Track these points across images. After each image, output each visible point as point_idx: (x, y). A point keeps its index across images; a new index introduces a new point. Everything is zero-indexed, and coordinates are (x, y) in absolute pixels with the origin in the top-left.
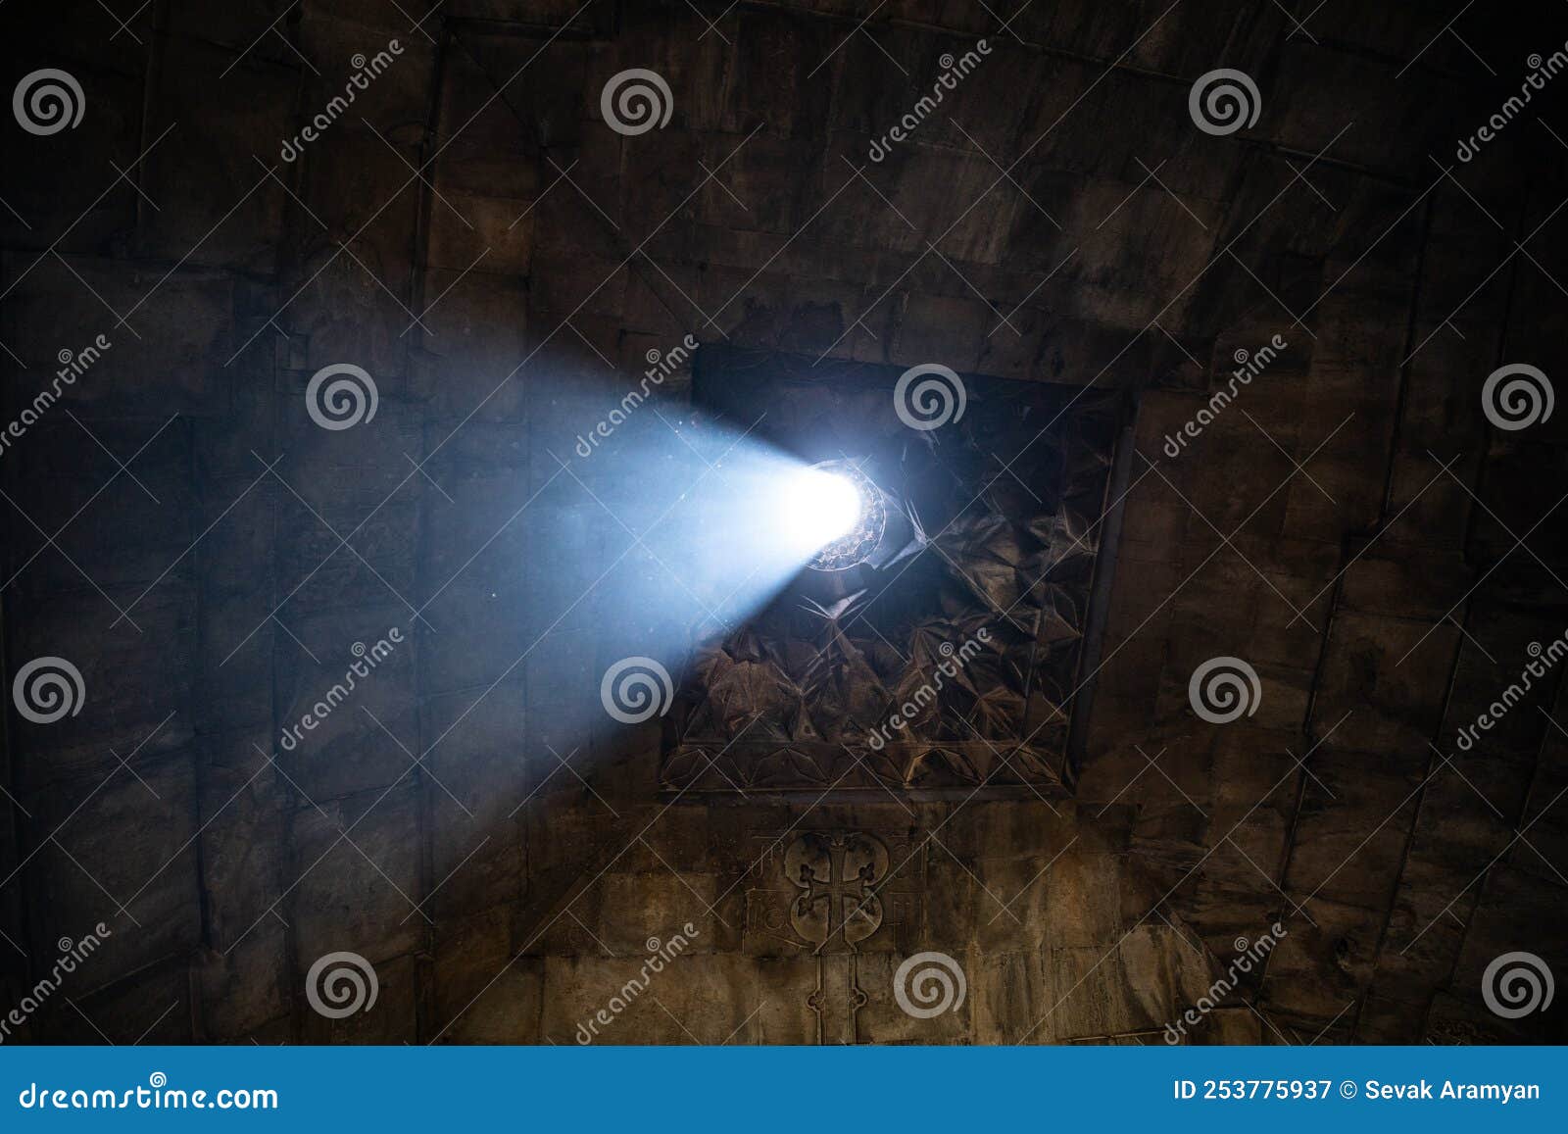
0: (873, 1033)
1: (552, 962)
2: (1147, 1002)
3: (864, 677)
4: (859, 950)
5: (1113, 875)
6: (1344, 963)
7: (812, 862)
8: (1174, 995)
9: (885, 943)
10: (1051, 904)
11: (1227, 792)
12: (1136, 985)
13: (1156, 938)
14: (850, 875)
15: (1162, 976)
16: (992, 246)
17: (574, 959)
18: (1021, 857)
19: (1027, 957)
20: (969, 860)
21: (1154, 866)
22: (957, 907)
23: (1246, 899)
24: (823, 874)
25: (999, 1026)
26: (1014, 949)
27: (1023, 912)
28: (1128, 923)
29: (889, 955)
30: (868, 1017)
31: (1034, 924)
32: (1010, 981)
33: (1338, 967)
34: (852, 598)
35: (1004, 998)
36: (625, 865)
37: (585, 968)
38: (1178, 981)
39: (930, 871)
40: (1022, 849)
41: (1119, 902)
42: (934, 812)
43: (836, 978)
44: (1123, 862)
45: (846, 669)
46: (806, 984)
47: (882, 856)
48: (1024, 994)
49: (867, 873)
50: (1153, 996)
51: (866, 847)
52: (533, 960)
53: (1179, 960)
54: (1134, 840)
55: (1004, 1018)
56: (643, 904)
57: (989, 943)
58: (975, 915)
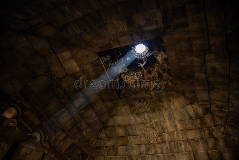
0: (152, 121)
1: (114, 117)
2: (192, 115)
3: (147, 75)
4: (148, 112)
5: (184, 99)
6: (223, 109)
7: (140, 103)
8: (196, 114)
9: (151, 111)
10: (174, 104)
11: (197, 88)
12: (190, 113)
13: (192, 107)
14: (145, 104)
15: (194, 111)
16: (125, 28)
17: (116, 116)
18: (168, 99)
19: (172, 111)
20: (160, 100)
21: (190, 97)
22: (160, 106)
23: (205, 101)
24: (141, 104)
25: (169, 119)
26: (169, 110)
27: (170, 106)
28: (187, 105)
29: (152, 112)
30: (151, 119)
31: (172, 106)
32: (170, 114)
33: (222, 110)
34: (146, 62)
35: (169, 116)
36: (118, 106)
37: (117, 117)
38: (197, 112)
39: (155, 102)
40: (168, 98)
41: (185, 102)
42: (154, 95)
43: (146, 115)
44: (185, 97)
45: (144, 74)
46: (143, 116)
47: (148, 101)
48: (172, 115)
49: (147, 103)
50: (192, 114)
51: (146, 100)
52: (112, 117)
53: (197, 109)
54: (186, 94)
55: (169, 118)
56: (122, 110)
57: (166, 110)
58: (163, 107)
